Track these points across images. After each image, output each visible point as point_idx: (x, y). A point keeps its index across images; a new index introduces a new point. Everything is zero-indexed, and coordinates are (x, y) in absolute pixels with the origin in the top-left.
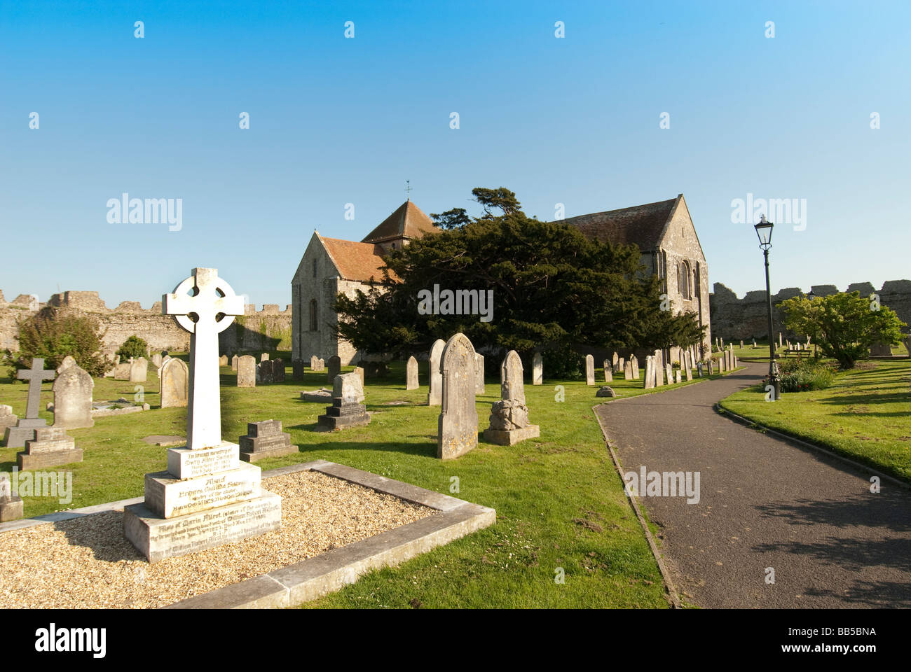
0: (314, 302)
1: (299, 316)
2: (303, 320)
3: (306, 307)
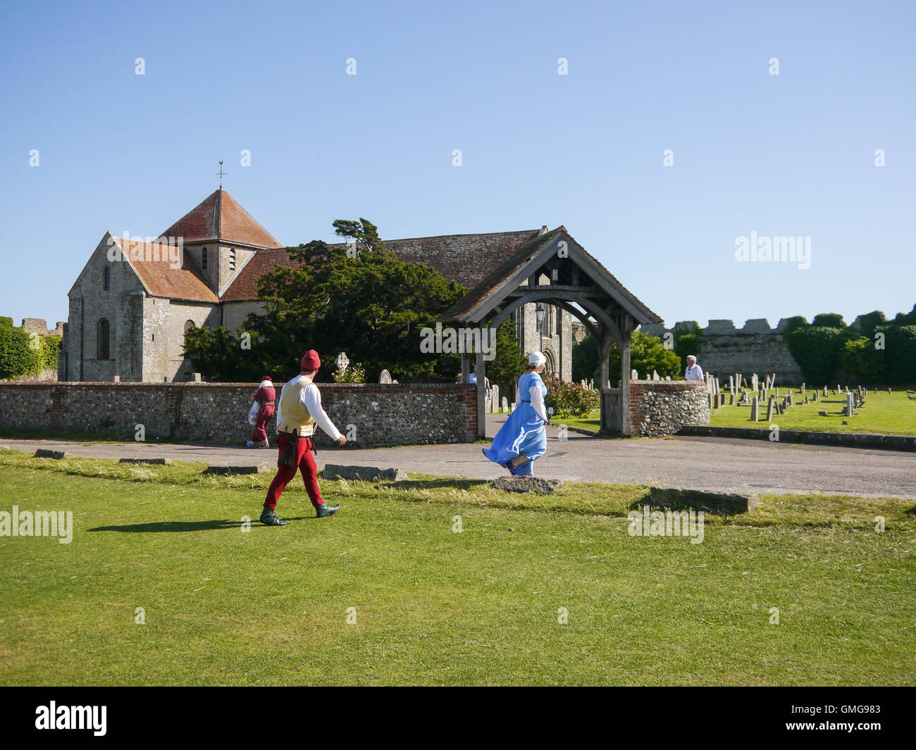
0: (104, 325)
1: (80, 339)
3: (91, 328)
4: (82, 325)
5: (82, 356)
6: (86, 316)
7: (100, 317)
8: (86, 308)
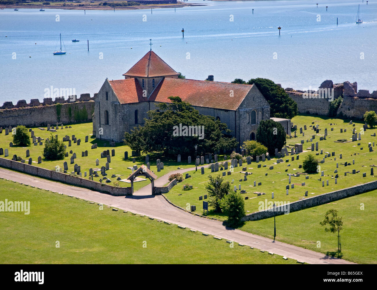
0: (107, 112)
2: (101, 118)
3: (103, 113)
4: (100, 112)
5: (100, 123)
6: (100, 109)
7: (105, 110)
8: (101, 105)
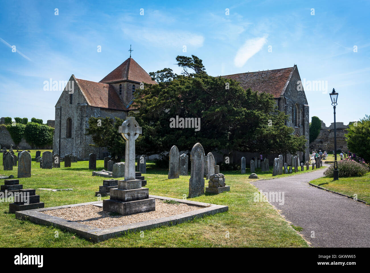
0: (70, 121)
1: (59, 128)
2: (62, 130)
3: (64, 122)
4: (60, 121)
5: (60, 136)
6: (62, 117)
7: (68, 117)
8: (62, 113)
